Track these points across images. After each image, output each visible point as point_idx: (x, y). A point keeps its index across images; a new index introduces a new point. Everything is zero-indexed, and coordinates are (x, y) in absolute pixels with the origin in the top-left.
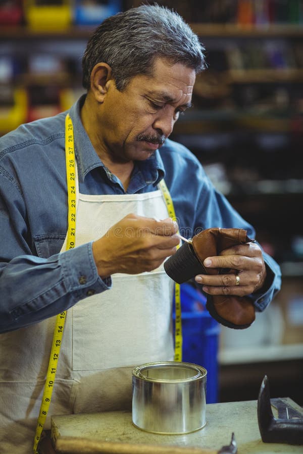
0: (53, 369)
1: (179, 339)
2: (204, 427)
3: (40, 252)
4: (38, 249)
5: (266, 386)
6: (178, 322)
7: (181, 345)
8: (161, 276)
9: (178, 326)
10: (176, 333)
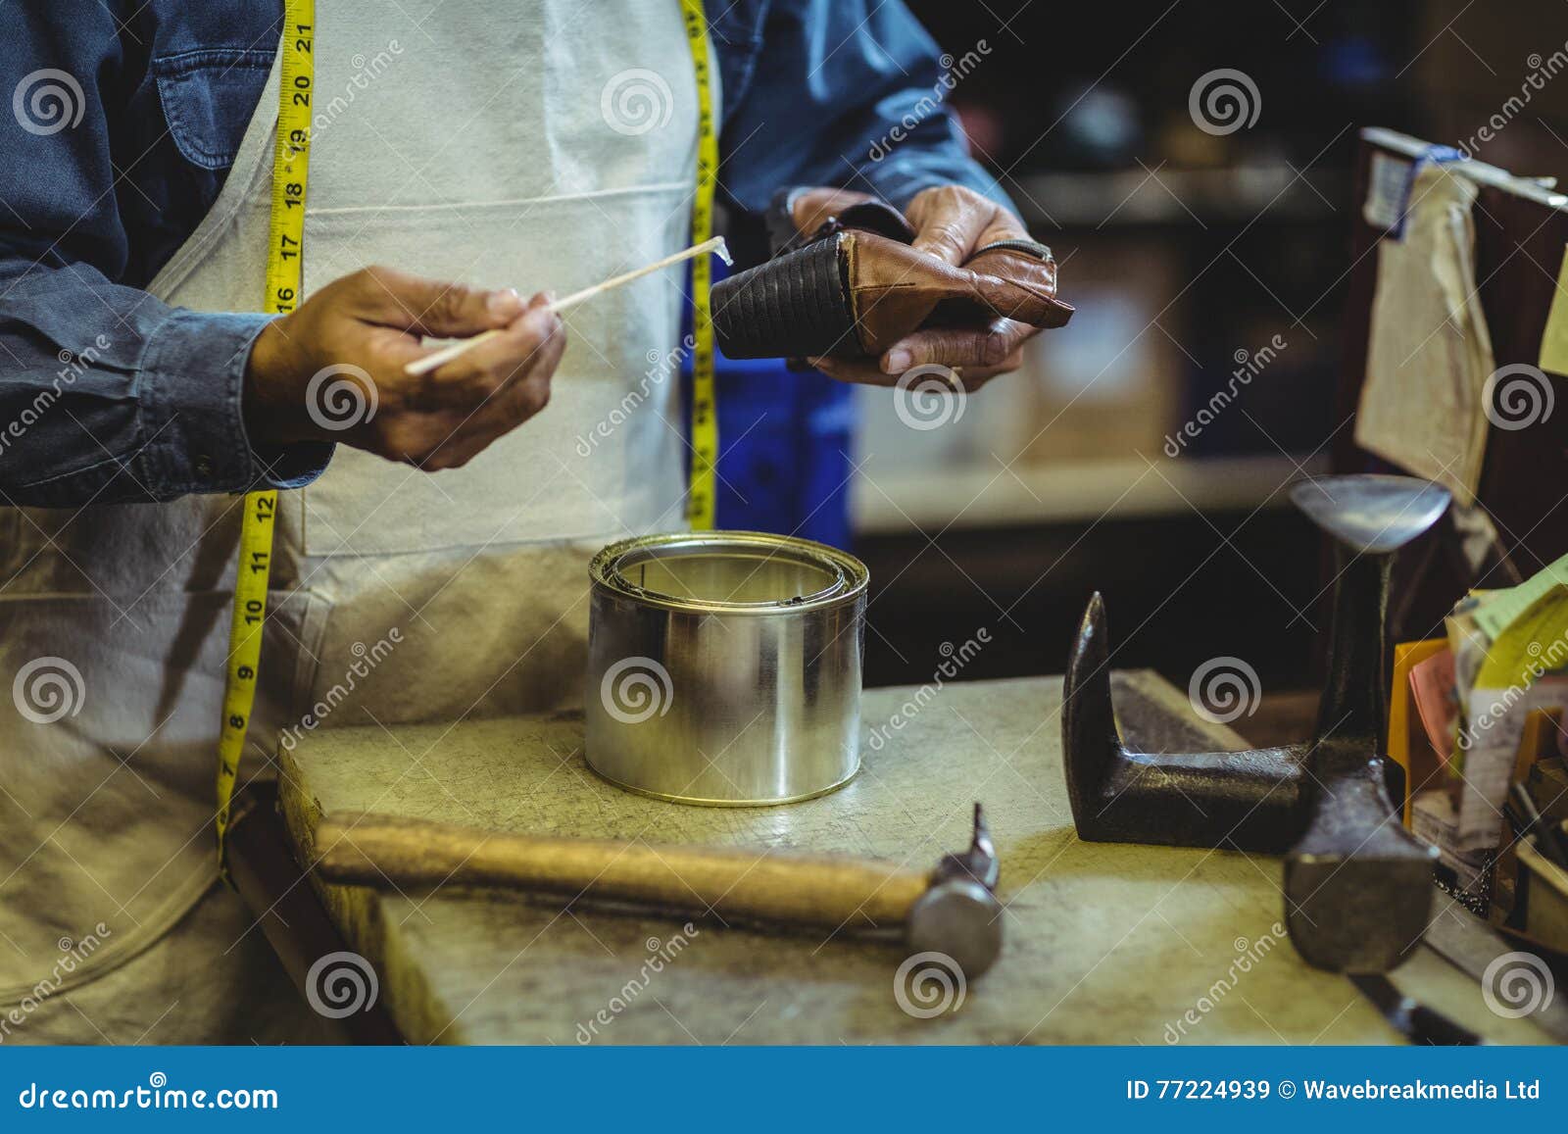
0: (256, 556)
1: (706, 437)
2: (857, 775)
3: (177, 118)
4: (170, 105)
5: (1095, 631)
6: (702, 375)
7: (711, 461)
8: (634, 203)
9: (703, 389)
10: (696, 417)
